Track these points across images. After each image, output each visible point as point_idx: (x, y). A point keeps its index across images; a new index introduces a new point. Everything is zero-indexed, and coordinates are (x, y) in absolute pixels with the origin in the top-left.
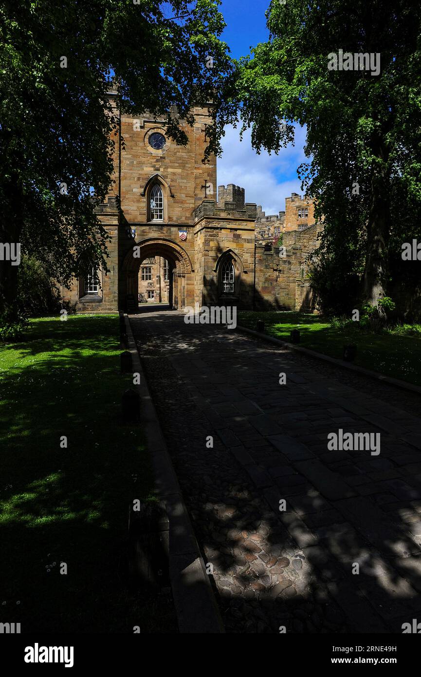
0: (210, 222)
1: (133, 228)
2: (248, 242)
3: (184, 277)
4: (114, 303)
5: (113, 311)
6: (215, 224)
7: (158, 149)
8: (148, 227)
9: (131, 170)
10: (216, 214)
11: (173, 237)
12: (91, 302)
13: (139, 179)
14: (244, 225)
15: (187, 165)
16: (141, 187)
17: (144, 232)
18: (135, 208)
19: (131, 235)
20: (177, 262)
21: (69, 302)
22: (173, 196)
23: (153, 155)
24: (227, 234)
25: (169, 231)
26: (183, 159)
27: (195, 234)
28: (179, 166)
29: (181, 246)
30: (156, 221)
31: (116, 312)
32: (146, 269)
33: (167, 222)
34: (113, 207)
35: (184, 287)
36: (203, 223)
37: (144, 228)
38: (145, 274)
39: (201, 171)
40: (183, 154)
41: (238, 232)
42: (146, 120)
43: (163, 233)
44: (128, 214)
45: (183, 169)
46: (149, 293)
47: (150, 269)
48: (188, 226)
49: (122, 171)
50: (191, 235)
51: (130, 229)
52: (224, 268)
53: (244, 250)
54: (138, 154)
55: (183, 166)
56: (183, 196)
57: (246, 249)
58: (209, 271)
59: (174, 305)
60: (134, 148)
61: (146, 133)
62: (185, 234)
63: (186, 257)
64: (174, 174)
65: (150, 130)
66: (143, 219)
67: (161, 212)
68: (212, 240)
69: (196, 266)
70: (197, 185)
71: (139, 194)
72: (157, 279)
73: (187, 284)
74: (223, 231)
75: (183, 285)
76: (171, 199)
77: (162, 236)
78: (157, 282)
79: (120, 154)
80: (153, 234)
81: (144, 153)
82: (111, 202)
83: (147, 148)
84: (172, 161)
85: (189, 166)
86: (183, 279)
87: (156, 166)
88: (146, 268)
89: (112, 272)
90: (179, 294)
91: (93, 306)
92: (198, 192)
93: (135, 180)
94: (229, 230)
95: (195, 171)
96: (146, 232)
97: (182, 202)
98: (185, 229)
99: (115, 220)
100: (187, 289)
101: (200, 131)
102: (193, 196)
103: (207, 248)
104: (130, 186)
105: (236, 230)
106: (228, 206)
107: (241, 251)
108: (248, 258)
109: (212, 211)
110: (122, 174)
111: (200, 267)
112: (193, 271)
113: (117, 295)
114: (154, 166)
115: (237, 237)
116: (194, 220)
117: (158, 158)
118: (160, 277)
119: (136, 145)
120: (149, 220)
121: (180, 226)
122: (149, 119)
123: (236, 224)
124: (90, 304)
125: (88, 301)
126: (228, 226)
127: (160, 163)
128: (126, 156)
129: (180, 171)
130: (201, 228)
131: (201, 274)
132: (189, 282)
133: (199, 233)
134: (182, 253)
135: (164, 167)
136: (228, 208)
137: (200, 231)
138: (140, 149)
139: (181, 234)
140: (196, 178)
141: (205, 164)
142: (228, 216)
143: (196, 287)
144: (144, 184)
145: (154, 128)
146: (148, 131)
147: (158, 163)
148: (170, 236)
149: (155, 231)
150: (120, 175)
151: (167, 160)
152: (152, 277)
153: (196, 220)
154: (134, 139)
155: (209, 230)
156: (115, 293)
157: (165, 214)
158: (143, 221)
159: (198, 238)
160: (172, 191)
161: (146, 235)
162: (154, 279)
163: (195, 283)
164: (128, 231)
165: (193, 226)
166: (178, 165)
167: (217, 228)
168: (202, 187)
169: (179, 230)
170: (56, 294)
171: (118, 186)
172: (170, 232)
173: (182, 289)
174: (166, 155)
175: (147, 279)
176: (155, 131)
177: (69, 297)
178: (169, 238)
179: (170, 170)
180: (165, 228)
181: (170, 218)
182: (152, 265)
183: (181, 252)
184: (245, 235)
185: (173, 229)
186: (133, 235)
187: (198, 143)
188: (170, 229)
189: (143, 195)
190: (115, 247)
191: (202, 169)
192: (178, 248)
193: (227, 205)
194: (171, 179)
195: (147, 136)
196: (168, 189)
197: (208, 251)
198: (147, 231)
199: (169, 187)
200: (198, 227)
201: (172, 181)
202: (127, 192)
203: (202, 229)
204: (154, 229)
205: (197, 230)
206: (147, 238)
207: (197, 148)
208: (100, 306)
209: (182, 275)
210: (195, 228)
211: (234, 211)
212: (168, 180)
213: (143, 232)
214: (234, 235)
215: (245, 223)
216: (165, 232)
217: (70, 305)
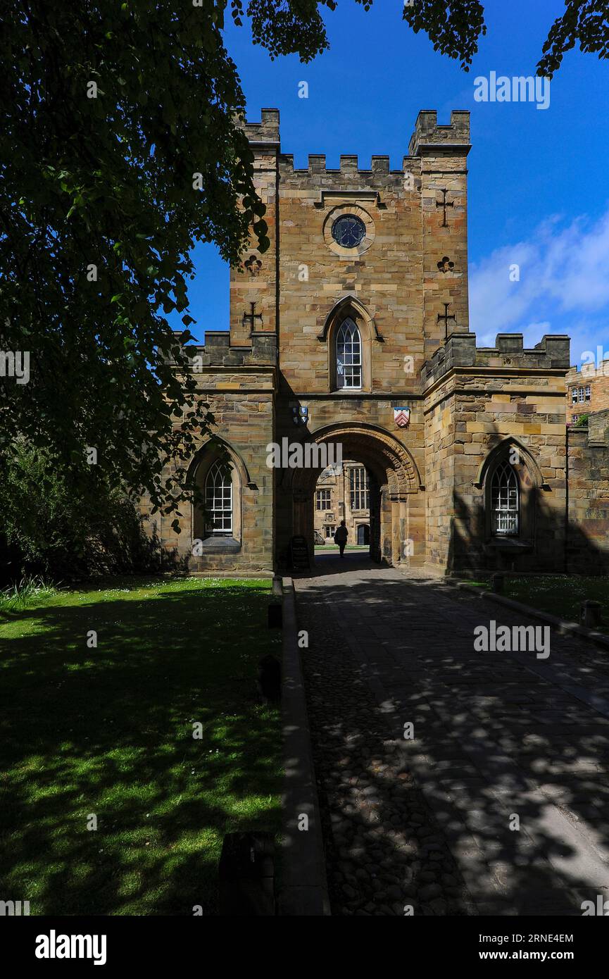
0: (464, 380)
1: (304, 404)
2: (551, 422)
3: (403, 500)
4: (264, 554)
5: (262, 572)
6: (477, 384)
7: (350, 247)
8: (332, 403)
9: (298, 290)
10: (480, 361)
11: (381, 421)
12: (218, 553)
13: (314, 307)
14: (541, 384)
15: (408, 276)
16: (318, 323)
17: (325, 412)
18: (307, 365)
19: (299, 418)
20: (389, 471)
21: (174, 553)
22: (380, 339)
23: (341, 259)
24: (504, 406)
25: (373, 409)
26: (402, 264)
27: (425, 413)
28: (392, 278)
29: (398, 438)
30: (347, 389)
31: (268, 573)
32: (324, 492)
33: (368, 390)
34: (263, 353)
35: (404, 522)
36: (450, 385)
37: (324, 403)
38: (321, 500)
39: (436, 286)
40: (400, 254)
41: (529, 400)
42: (326, 190)
43: (362, 413)
44: (294, 376)
45: (399, 284)
46: (328, 529)
47: (329, 492)
48: (412, 398)
49: (281, 293)
50: (417, 415)
51: (299, 406)
52: (495, 479)
53: (541, 439)
54: (313, 259)
55: (399, 277)
56: (402, 337)
57: (546, 437)
58: (465, 486)
59: (382, 556)
60: (304, 247)
61: (327, 217)
62: (406, 413)
63: (409, 460)
64: (383, 294)
65: (334, 209)
66: (323, 386)
67: (358, 373)
68: (470, 419)
69: (431, 478)
70: (429, 314)
71: (315, 337)
72: (340, 507)
73: (411, 515)
74: (494, 398)
75: (402, 517)
76: (378, 345)
77: (360, 419)
78: (340, 512)
79: (278, 260)
80: (343, 415)
81: (323, 255)
82: (259, 342)
83: (330, 246)
84: (377, 269)
85: (413, 277)
86: (402, 505)
87: (348, 281)
88: (323, 490)
89: (261, 489)
90: (393, 535)
91: (221, 560)
92: (430, 327)
93: (308, 310)
94: (509, 396)
95: (425, 286)
96: (328, 412)
97: (399, 351)
98: (405, 403)
99: (267, 381)
100: (411, 525)
101: (434, 205)
102: (422, 336)
103: (459, 436)
104: (297, 321)
105: (524, 394)
106: (505, 342)
107: (535, 441)
108: (551, 456)
109: (472, 355)
110: (282, 299)
111: (442, 478)
112: (423, 489)
113: (270, 537)
114: (343, 282)
115: (527, 411)
116: (423, 384)
117: (350, 265)
118: (343, 504)
119: (308, 241)
120: (334, 387)
121: (396, 399)
122: (331, 188)
123: (522, 383)
124: (216, 556)
125: (213, 550)
126: (506, 388)
127: (355, 275)
128: (289, 264)
129: (393, 287)
130: (443, 396)
131: (445, 493)
132: (415, 510)
133: (438, 409)
134: (400, 451)
135: (362, 282)
136: (506, 348)
137: (440, 402)
138: (315, 247)
139: (397, 413)
140: (426, 300)
141: (444, 271)
142: (506, 365)
143: (430, 521)
144: (324, 318)
145: (341, 207)
146: (331, 212)
147: (351, 275)
148: (377, 419)
149: (347, 409)
150: (277, 300)
151: (368, 269)
152: (331, 503)
153: (431, 381)
154: (304, 229)
155: (464, 397)
156: (266, 533)
157: (366, 376)
158: (321, 389)
159: (436, 419)
160: (379, 328)
161: (330, 417)
162: (336, 508)
163: (428, 512)
164: (294, 409)
165: (422, 398)
166: (389, 276)
167: (482, 393)
168: (440, 317)
169: (394, 406)
170: (150, 536)
171: (275, 322)
172: (376, 412)
173: (400, 524)
174: (366, 258)
175: (324, 508)
176: (345, 211)
177: (175, 542)
178: (374, 422)
179: (374, 287)
180: (366, 404)
181: (375, 383)
182: (333, 486)
183: (397, 451)
184: (544, 406)
185: (382, 405)
186: (303, 418)
187: (429, 229)
188: (375, 405)
189: (322, 339)
190: (266, 436)
191: (438, 281)
192: (391, 443)
193: (502, 342)
194: (377, 305)
195: (329, 223)
196: (370, 325)
197: (463, 443)
198: (331, 410)
199: (373, 320)
200: (434, 397)
201: (379, 308)
202: (292, 334)
203: (446, 398)
204: (345, 405)
205: (433, 403)
206: (330, 422)
207: (428, 239)
208: (235, 560)
209: (399, 496)
210: (427, 400)
211: (519, 355)
212: (371, 307)
213: (323, 411)
214: (519, 406)
215: (543, 380)
216: (365, 411)
217: (177, 559)
